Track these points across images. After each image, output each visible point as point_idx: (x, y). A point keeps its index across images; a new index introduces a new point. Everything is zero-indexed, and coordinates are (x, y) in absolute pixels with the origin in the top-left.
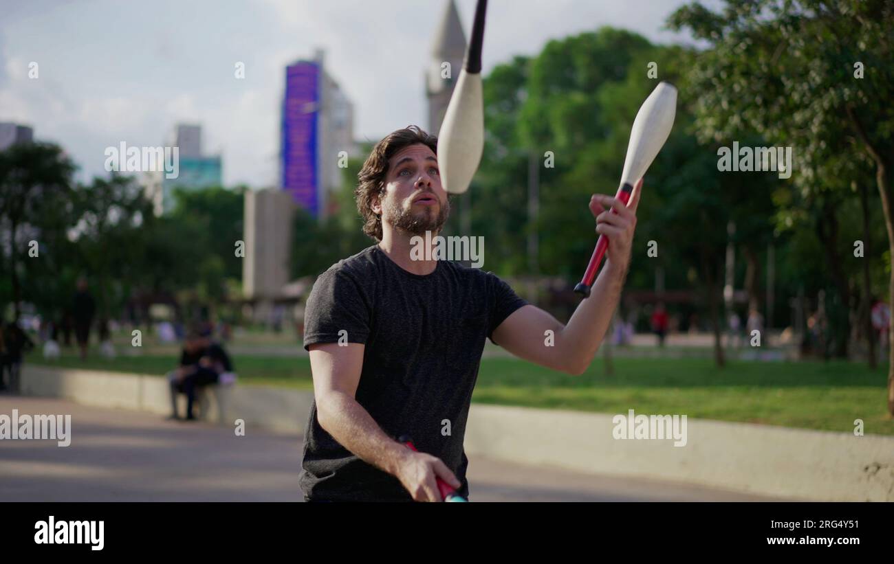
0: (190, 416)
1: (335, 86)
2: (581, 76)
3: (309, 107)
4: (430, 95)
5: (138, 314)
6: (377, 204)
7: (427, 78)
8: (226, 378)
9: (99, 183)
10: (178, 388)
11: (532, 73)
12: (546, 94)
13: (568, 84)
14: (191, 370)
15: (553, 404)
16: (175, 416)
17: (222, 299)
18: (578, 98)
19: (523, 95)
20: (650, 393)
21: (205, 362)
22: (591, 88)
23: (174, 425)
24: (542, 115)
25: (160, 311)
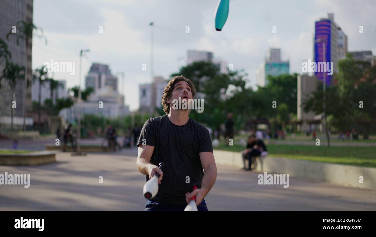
0: (250, 168)
8: (264, 153)
14: (250, 150)
16: (244, 168)
17: (288, 122)
21: (255, 147)
23: (244, 172)
25: (262, 127)
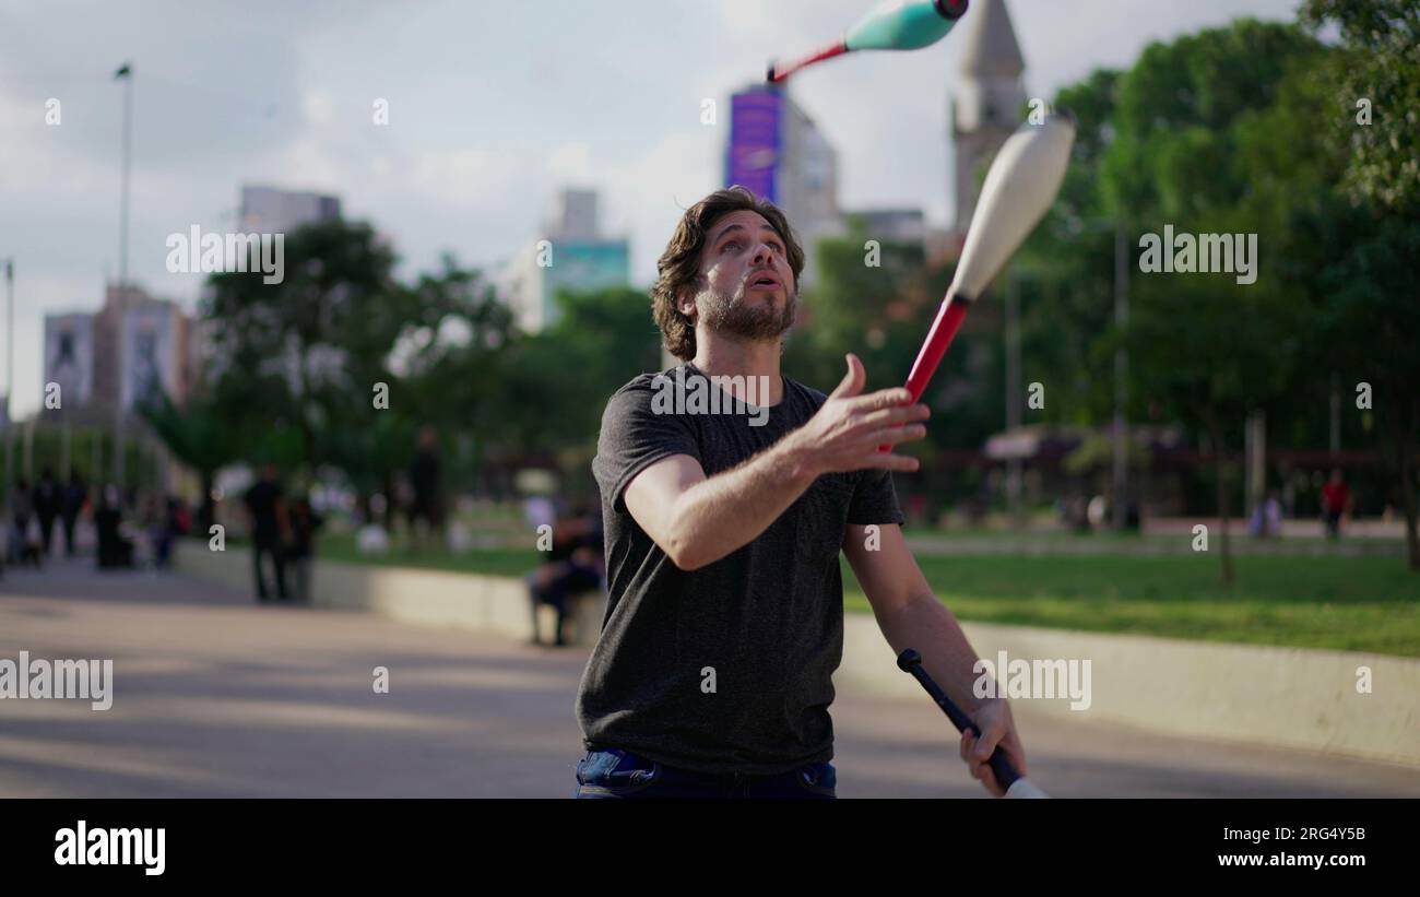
0: (560, 641)
1: (808, 123)
2: (1204, 102)
3: (760, 158)
4: (958, 134)
5: (499, 485)
6: (690, 299)
7: (954, 110)
9: (428, 283)
10: (543, 596)
11: (1122, 95)
12: (1145, 131)
13: (1182, 114)
14: (561, 569)
15: (1120, 626)
16: (537, 641)
18: (1199, 136)
19: (1108, 133)
20: (1285, 612)
21: (582, 557)
22: (1221, 120)
23: (535, 654)
24: (1139, 163)
25: (535, 480)
